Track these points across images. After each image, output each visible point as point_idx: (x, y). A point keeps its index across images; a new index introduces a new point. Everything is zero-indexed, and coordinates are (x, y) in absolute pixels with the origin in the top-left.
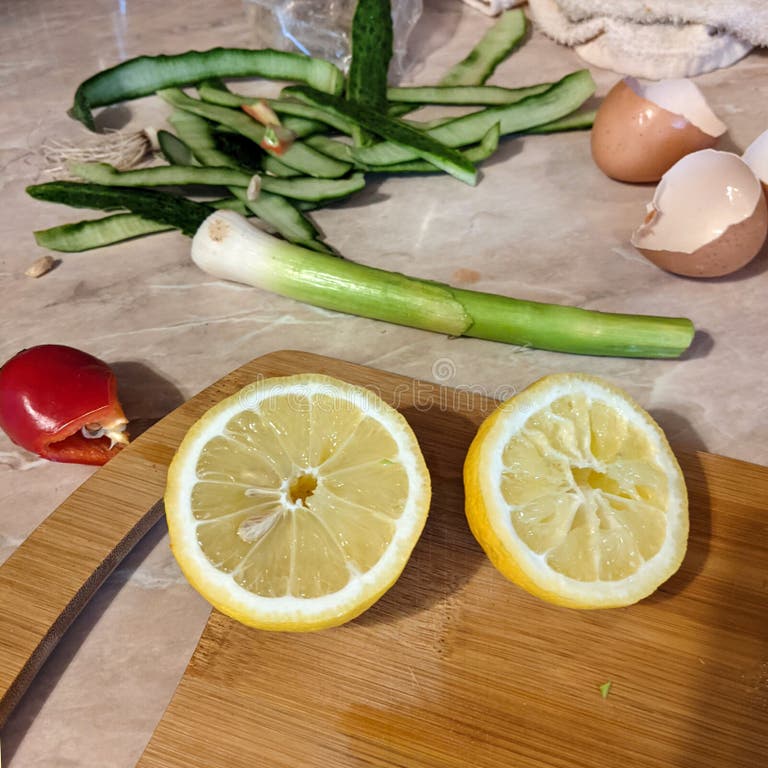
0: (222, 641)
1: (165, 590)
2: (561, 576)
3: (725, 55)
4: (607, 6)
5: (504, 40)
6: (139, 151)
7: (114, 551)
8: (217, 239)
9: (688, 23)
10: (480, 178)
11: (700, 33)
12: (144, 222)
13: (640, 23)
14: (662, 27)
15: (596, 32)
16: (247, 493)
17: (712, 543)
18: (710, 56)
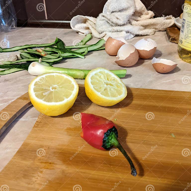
0: (40, 122)
1: (27, 121)
2: (103, 96)
3: (130, 36)
4: (106, 29)
5: (88, 38)
6: (16, 59)
7: (16, 113)
8: (33, 66)
9: (121, 31)
10: (85, 58)
11: (124, 33)
12: (18, 69)
13: (113, 32)
14: (117, 32)
15: (105, 35)
16: (44, 89)
17: (133, 99)
18: (127, 36)
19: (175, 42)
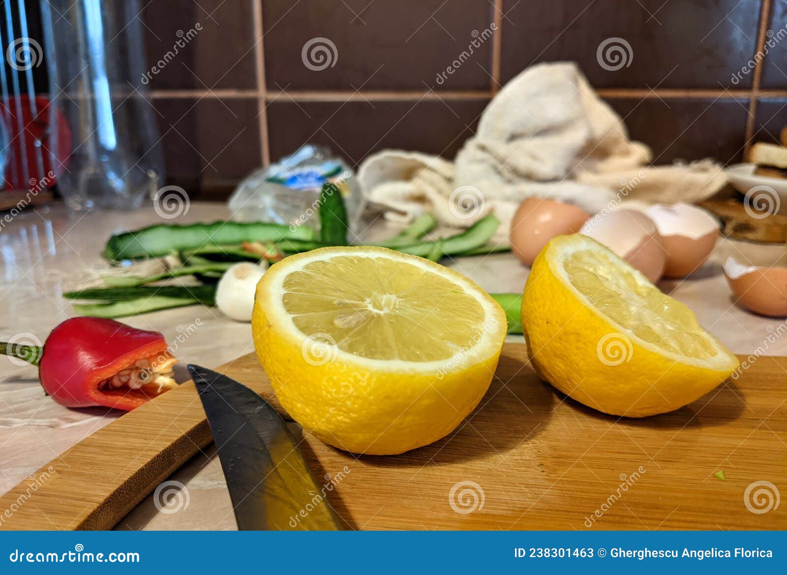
8: (241, 278)
16: (335, 302)
19: (750, 236)
